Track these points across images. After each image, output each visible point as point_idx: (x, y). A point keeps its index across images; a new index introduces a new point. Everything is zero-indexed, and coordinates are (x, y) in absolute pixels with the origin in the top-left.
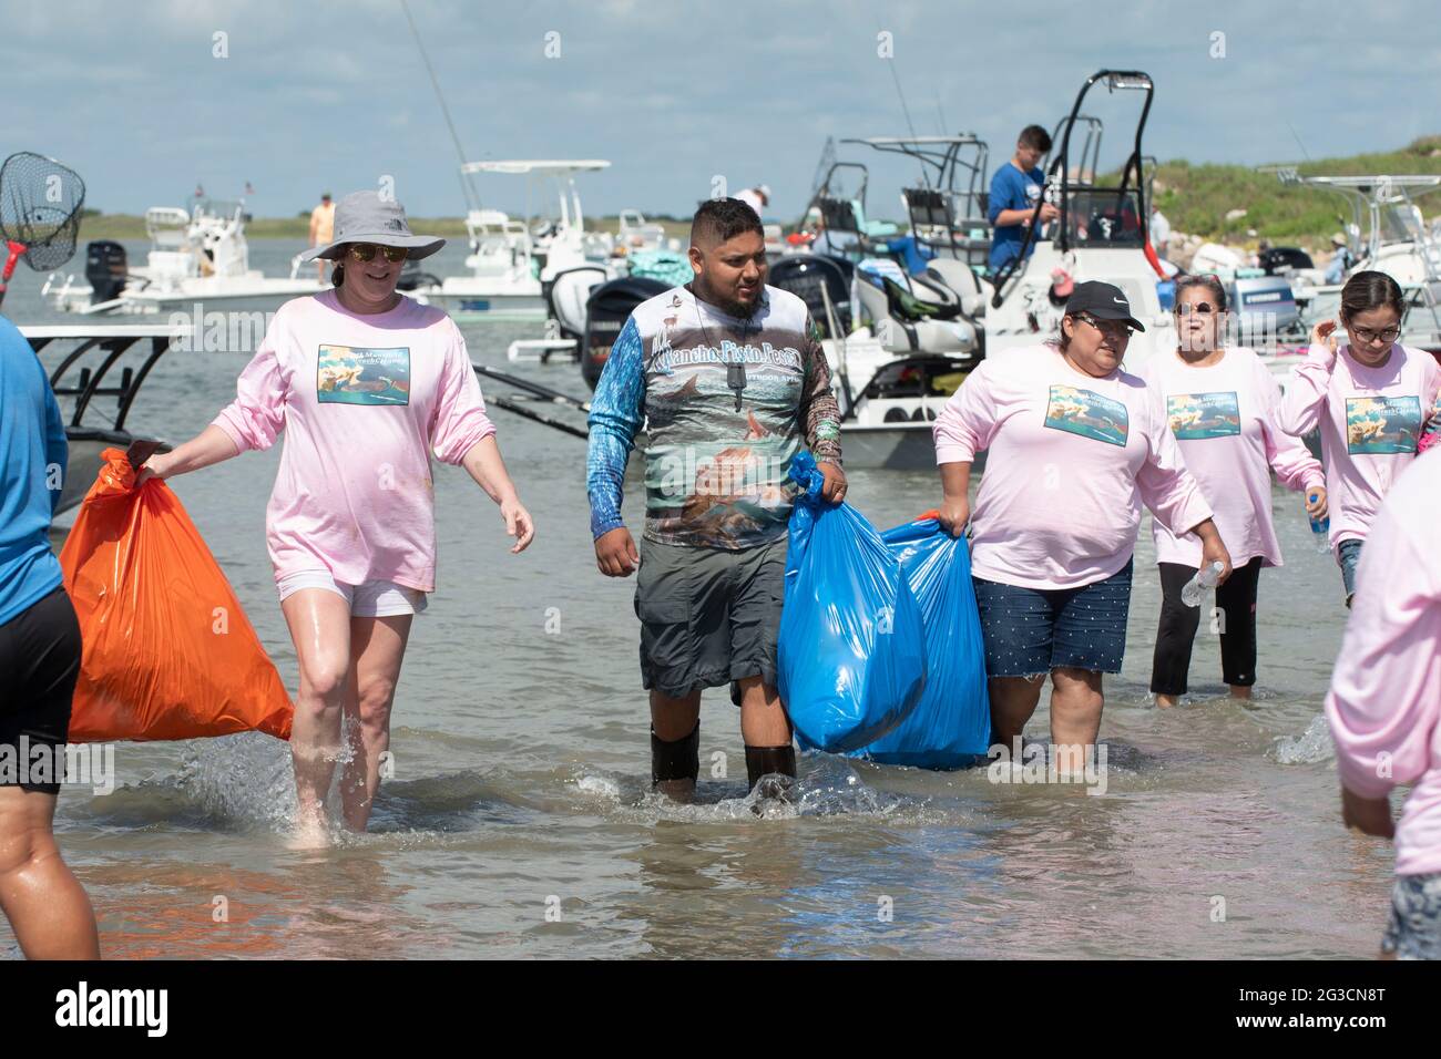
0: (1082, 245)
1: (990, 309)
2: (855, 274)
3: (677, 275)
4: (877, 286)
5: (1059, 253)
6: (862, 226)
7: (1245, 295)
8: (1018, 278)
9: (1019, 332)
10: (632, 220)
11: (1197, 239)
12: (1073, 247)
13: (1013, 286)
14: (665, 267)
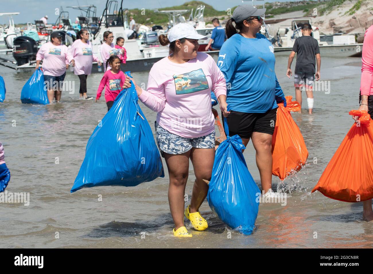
0: (111, 26)
1: (93, 40)
2: (66, 34)
3: (34, 35)
4: (70, 36)
5: (106, 28)
6: (71, 24)
7: (148, 35)
8: (98, 34)
9: (99, 44)
10: (30, 24)
11: (140, 24)
12: (109, 27)
13: (97, 35)
14: (31, 34)
